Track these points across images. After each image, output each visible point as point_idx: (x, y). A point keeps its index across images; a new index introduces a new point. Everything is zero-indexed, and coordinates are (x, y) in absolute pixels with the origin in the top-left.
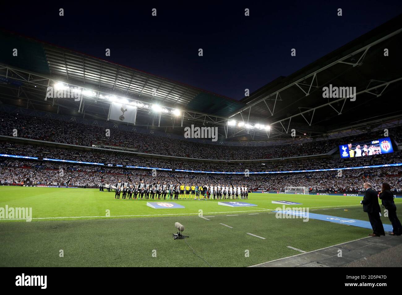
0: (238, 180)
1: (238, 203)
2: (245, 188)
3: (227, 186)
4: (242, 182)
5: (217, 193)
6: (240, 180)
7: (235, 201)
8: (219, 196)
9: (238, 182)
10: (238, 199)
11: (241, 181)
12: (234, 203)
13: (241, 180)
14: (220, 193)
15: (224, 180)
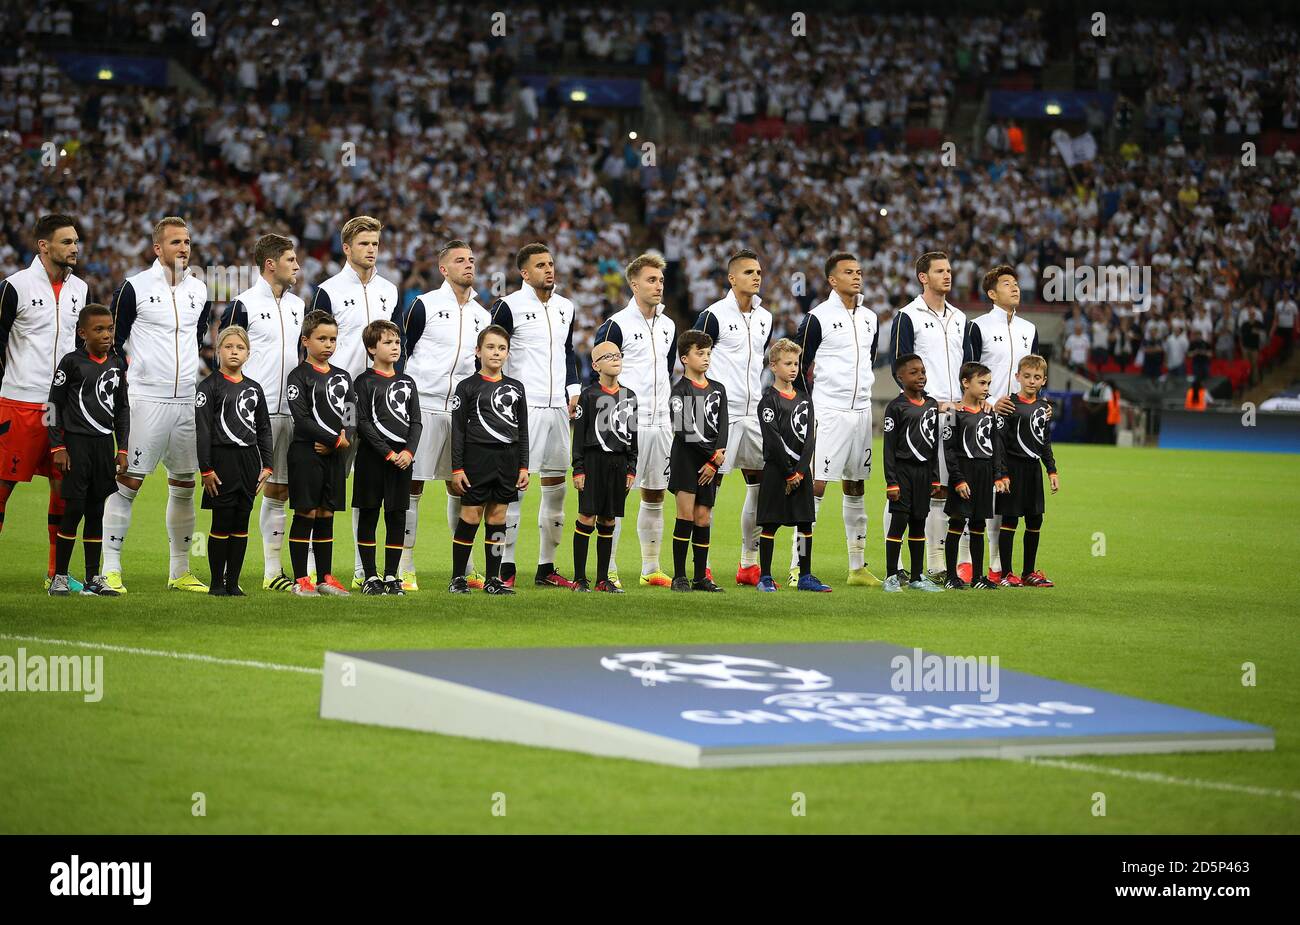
0: (812, 133)
1: (811, 678)
2: (992, 324)
3: (541, 264)
4: (917, 179)
5: (304, 434)
6: (866, 138)
7: (731, 631)
8: (345, 523)
9: (829, 173)
10: (808, 580)
11: (887, 163)
12: (721, 671)
13: (886, 137)
14: (371, 452)
15: (478, 133)
